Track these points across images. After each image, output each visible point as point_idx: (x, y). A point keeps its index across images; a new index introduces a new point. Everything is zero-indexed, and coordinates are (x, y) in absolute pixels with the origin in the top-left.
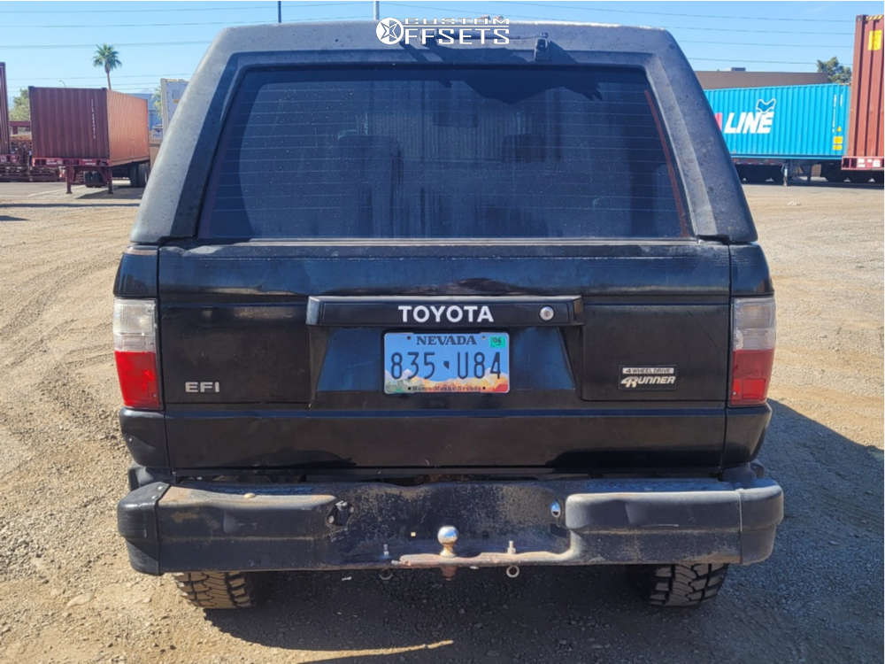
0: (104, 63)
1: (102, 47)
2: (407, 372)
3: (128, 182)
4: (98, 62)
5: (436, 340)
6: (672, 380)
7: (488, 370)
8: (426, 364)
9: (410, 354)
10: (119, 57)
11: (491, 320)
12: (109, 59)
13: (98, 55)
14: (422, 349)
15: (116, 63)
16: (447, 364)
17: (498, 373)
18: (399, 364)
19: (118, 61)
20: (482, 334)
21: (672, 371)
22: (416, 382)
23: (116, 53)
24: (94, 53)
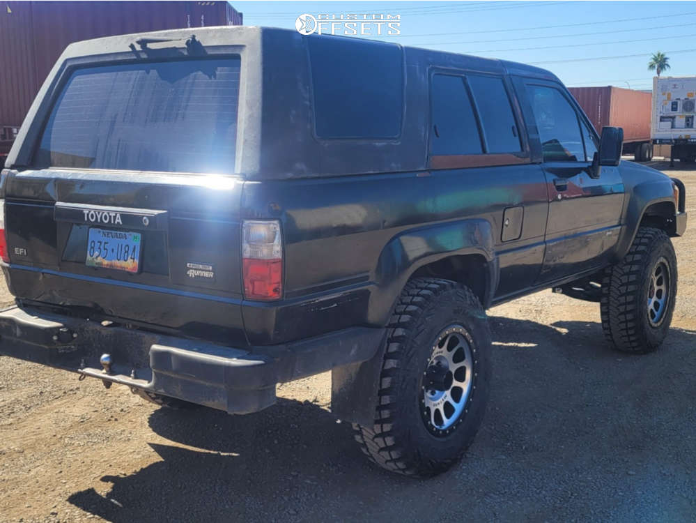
0: (656, 68)
1: (656, 56)
2: (97, 253)
3: (633, 157)
4: (652, 66)
5: (110, 235)
6: (211, 275)
7: (130, 257)
8: (105, 249)
9: (99, 242)
10: (669, 62)
11: (121, 223)
12: (660, 63)
13: (653, 61)
14: (104, 239)
15: (666, 67)
16: (113, 250)
17: (134, 259)
18: (93, 248)
19: (668, 65)
20: (131, 233)
21: (211, 268)
22: (100, 260)
23: (666, 59)
24: (650, 60)
